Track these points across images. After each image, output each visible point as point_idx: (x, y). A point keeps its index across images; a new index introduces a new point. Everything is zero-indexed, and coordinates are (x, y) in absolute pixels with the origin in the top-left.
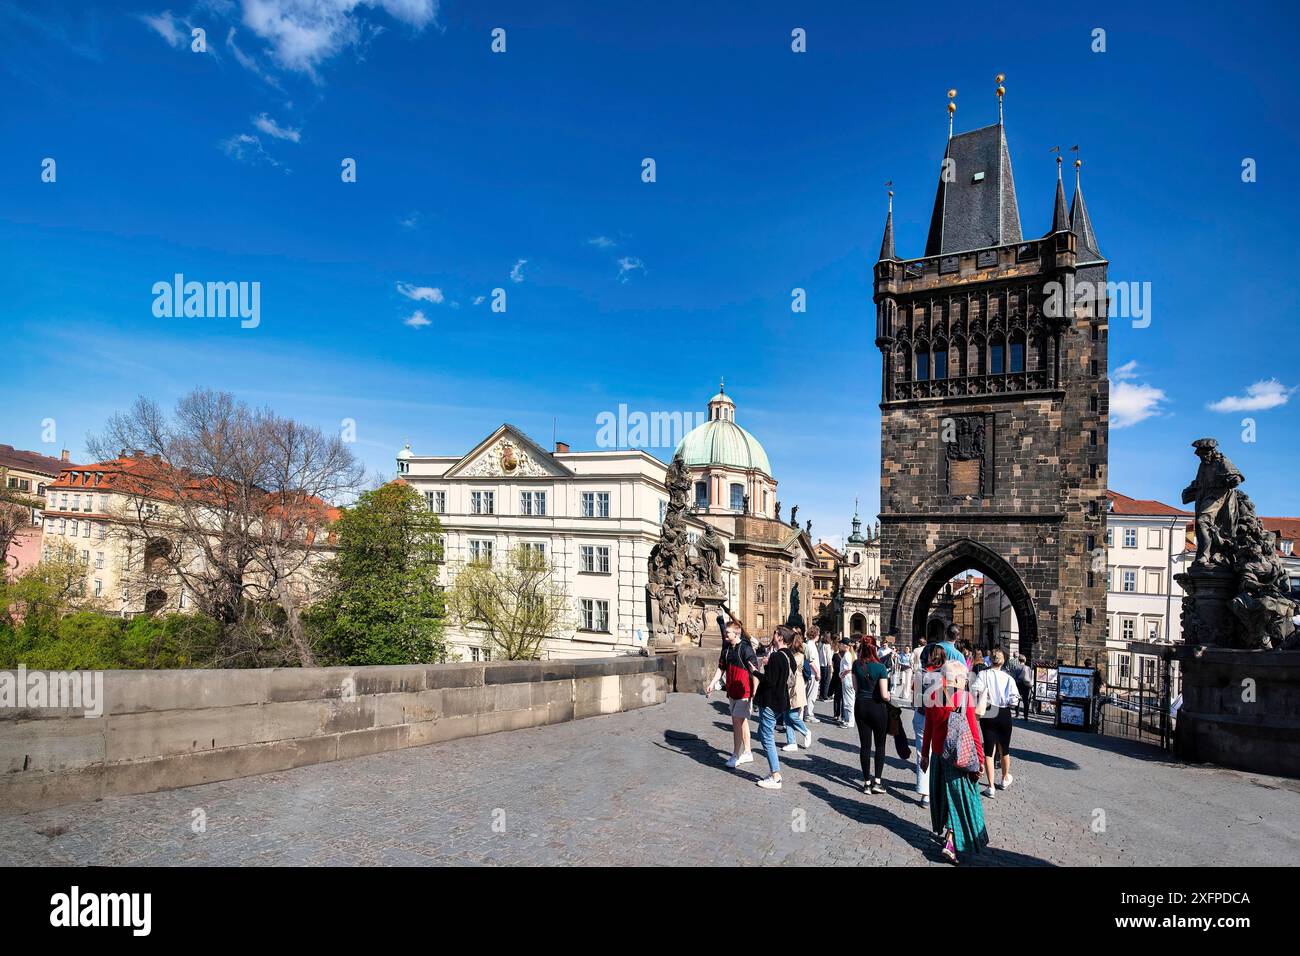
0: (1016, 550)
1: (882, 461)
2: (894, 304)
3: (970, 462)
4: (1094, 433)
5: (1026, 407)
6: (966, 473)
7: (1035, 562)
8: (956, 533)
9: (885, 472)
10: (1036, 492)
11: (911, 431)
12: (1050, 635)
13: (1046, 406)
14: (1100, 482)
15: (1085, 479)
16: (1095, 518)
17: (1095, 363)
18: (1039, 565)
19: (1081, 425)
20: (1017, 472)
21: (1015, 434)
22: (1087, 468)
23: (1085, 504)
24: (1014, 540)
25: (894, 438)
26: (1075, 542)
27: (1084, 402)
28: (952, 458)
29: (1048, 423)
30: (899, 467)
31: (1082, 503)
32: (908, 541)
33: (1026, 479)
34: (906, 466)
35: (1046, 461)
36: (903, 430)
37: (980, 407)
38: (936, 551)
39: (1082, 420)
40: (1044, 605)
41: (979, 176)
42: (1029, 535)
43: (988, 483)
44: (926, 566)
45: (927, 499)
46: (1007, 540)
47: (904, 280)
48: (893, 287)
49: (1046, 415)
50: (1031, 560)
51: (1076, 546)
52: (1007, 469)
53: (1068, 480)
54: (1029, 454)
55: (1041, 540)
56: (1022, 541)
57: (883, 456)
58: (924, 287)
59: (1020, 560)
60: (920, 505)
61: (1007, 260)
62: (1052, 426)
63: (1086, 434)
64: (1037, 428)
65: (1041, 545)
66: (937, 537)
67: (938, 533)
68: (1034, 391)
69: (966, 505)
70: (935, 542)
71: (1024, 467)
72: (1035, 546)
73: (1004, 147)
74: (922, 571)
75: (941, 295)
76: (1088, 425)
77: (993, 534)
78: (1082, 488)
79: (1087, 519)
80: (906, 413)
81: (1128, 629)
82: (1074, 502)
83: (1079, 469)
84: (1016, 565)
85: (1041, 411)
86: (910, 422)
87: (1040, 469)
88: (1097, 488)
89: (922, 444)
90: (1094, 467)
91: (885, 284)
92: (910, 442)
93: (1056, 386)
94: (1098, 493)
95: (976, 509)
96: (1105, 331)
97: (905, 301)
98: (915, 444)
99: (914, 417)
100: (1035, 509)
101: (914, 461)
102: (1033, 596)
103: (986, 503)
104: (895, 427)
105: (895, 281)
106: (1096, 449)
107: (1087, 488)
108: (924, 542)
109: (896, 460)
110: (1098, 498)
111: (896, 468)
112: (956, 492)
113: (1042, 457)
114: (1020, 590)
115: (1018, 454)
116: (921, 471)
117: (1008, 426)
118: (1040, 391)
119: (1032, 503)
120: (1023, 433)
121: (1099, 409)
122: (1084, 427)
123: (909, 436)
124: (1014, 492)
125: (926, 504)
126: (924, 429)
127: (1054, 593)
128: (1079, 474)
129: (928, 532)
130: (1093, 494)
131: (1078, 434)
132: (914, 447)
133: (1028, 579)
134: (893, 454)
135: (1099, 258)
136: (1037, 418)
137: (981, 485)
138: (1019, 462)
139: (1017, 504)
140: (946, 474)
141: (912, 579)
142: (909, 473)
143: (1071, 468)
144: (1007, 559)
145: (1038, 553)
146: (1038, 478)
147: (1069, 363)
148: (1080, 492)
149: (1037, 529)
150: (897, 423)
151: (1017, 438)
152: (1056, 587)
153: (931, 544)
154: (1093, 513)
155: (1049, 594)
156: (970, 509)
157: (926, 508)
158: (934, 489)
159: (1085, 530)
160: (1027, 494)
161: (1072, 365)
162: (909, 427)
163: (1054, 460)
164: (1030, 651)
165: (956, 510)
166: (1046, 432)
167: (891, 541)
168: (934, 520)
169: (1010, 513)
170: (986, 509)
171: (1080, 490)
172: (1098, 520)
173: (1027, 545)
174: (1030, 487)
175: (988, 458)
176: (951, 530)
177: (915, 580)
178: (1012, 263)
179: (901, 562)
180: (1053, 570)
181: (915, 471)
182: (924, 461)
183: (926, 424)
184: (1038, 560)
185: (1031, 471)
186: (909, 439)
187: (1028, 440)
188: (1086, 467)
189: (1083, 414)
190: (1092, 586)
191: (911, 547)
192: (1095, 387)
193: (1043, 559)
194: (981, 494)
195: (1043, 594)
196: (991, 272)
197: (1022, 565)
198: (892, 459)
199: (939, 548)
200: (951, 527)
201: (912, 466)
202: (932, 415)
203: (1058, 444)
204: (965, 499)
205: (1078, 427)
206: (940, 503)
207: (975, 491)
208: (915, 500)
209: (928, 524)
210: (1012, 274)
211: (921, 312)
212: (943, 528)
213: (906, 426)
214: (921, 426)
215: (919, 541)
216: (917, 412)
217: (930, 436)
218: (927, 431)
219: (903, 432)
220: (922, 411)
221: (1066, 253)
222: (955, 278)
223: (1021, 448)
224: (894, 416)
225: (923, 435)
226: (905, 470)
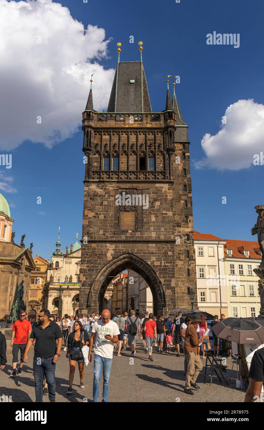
0: (153, 258)
1: (84, 211)
2: (93, 132)
3: (130, 213)
4: (186, 201)
5: (156, 188)
6: (128, 218)
7: (163, 264)
8: (123, 250)
9: (85, 217)
10: (163, 229)
11: (100, 196)
12: (172, 303)
13: (165, 188)
14: (190, 225)
15: (183, 223)
16: (189, 242)
17: (185, 169)
18: (165, 266)
19: (180, 197)
20: (153, 219)
21: (151, 200)
22: (184, 218)
23: (184, 235)
24: (152, 253)
25: (91, 199)
26: (180, 254)
27: (181, 187)
28: (122, 211)
29: (167, 196)
30: (93, 214)
31: (182, 235)
32: (97, 255)
33: (157, 223)
34: (97, 214)
35: (166, 214)
36: (96, 195)
37: (135, 185)
38: (112, 260)
39: (181, 195)
40: (169, 287)
41: (133, 81)
42: (160, 250)
43: (140, 224)
44: (107, 269)
45: (108, 232)
46: (149, 253)
47: (98, 121)
48: (92, 124)
49: (166, 192)
50: (161, 263)
51: (181, 256)
52: (148, 217)
53: (176, 224)
54: (158, 210)
55: (166, 254)
56: (156, 253)
57: (84, 208)
58: (107, 126)
59: (156, 264)
60: (104, 234)
61: (146, 119)
62: (168, 197)
63: (183, 202)
64: (162, 198)
65: (166, 256)
66: (113, 252)
67: (113, 250)
68: (160, 180)
69: (128, 235)
70: (111, 255)
71: (157, 216)
72: (163, 256)
73: (143, 71)
74: (105, 271)
75: (117, 130)
76: (184, 198)
77: (142, 250)
78: (182, 227)
79: (185, 242)
80: (98, 186)
81: (203, 297)
82: (179, 234)
83: (181, 218)
84: (154, 266)
85: (163, 190)
86: (100, 191)
87: (164, 218)
88: (188, 227)
89: (105, 203)
90: (187, 217)
91: (88, 122)
92: (100, 201)
93: (170, 179)
94: (190, 230)
95: (133, 237)
96: (188, 156)
97: (98, 130)
98: (102, 203)
99: (102, 188)
100: (162, 237)
101: (101, 211)
102: (163, 282)
103: (138, 234)
104: (92, 193)
105: (93, 121)
106: (187, 208)
107: (184, 227)
108: (106, 255)
109: (91, 210)
110: (190, 232)
111: (91, 215)
112: (123, 228)
113: (164, 212)
114: (156, 280)
115: (153, 210)
116: (105, 217)
118: (163, 180)
119: (160, 234)
120: (155, 200)
121: (188, 191)
122: (182, 198)
123: (99, 198)
124: (152, 229)
125: (107, 234)
127: (173, 280)
128: (181, 221)
129: (108, 250)
130: (188, 230)
131: (179, 202)
132: (102, 204)
133: (160, 273)
134: (90, 207)
135: (185, 125)
136: (162, 193)
137: (136, 225)
138: (154, 214)
139: (154, 235)
140: (118, 219)
141: (99, 276)
142: (98, 217)
143: (177, 218)
144: (149, 263)
145: (164, 260)
146: (163, 222)
147: (174, 169)
148: (181, 229)
149: (163, 248)
150: (92, 191)
151: (153, 202)
152: (174, 277)
153: (109, 256)
154: (188, 239)
155: (170, 281)
156: (130, 237)
157: (107, 237)
158: (112, 226)
159: (185, 248)
160: (157, 229)
161: (175, 170)
163: (170, 214)
164: (162, 312)
165: (123, 237)
166: (166, 200)
167: (87, 255)
168: (111, 242)
169: (150, 239)
170: (139, 237)
171: (182, 229)
172: (190, 243)
173: (159, 256)
174: (159, 226)
175: (139, 212)
176: (120, 248)
177: (101, 276)
178: (149, 121)
179: (93, 266)
180: (172, 269)
181: (102, 217)
182: (107, 212)
183: (108, 192)
184: (165, 263)
185: (160, 218)
186: (99, 200)
187: (158, 204)
189: (181, 192)
190: (189, 276)
191: (99, 258)
192: (185, 180)
193: (167, 263)
194: (136, 230)
195: (168, 281)
196: (139, 124)
197: (157, 266)
198: (89, 210)
199: (114, 258)
200: (121, 246)
201: (100, 214)
202: (111, 189)
203: (172, 206)
204: (128, 232)
205: (179, 198)
206: (114, 234)
207: (133, 228)
208: (101, 232)
209: (108, 245)
210: (149, 126)
211: (106, 137)
212: (116, 247)
213: (98, 193)
214: (105, 194)
215: (103, 255)
216: (103, 186)
217: (110, 198)
218: (108, 196)
219: (96, 196)
220: (106, 186)
221: (172, 120)
222: (123, 124)
223: (154, 207)
224: (91, 187)
225: (107, 198)
226: (96, 216)
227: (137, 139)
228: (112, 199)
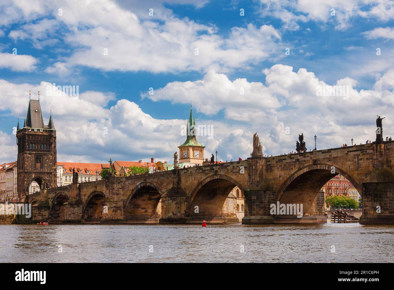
0: (46, 177)
3: (39, 163)
4: (55, 158)
6: (38, 165)
10: (49, 169)
17: (55, 146)
19: (53, 157)
20: (46, 165)
26: (53, 175)
28: (36, 162)
32: (29, 176)
37: (40, 154)
38: (34, 177)
41: (37, 110)
43: (42, 167)
53: (51, 166)
54: (48, 162)
55: (50, 176)
58: (32, 134)
60: (31, 170)
64: (49, 159)
67: (34, 174)
68: (48, 153)
69: (39, 170)
71: (47, 164)
75: (34, 135)
77: (43, 175)
78: (53, 167)
79: (54, 171)
80: (29, 154)
85: (49, 156)
86: (30, 156)
88: (55, 167)
89: (32, 160)
90: (55, 163)
91: (25, 132)
93: (51, 152)
94: (55, 168)
96: (56, 142)
100: (49, 171)
101: (30, 162)
103: (42, 170)
111: (27, 163)
112: (37, 168)
115: (46, 162)
117: (45, 158)
120: (47, 159)
123: (29, 158)
124: (46, 168)
128: (53, 165)
132: (30, 160)
133: (48, 182)
134: (27, 161)
139: (46, 170)
140: (35, 165)
158: (34, 167)
165: (37, 171)
166: (50, 159)
168: (34, 172)
169: (45, 172)
173: (48, 176)
175: (42, 163)
178: (45, 132)
181: (31, 164)
187: (47, 160)
188: (54, 163)
189: (53, 155)
192: (55, 150)
195: (50, 183)
196: (42, 133)
206: (34, 170)
207: (40, 168)
210: (45, 134)
215: (31, 176)
222: (37, 133)
224: (27, 154)
226: (29, 164)
228: (33, 158)
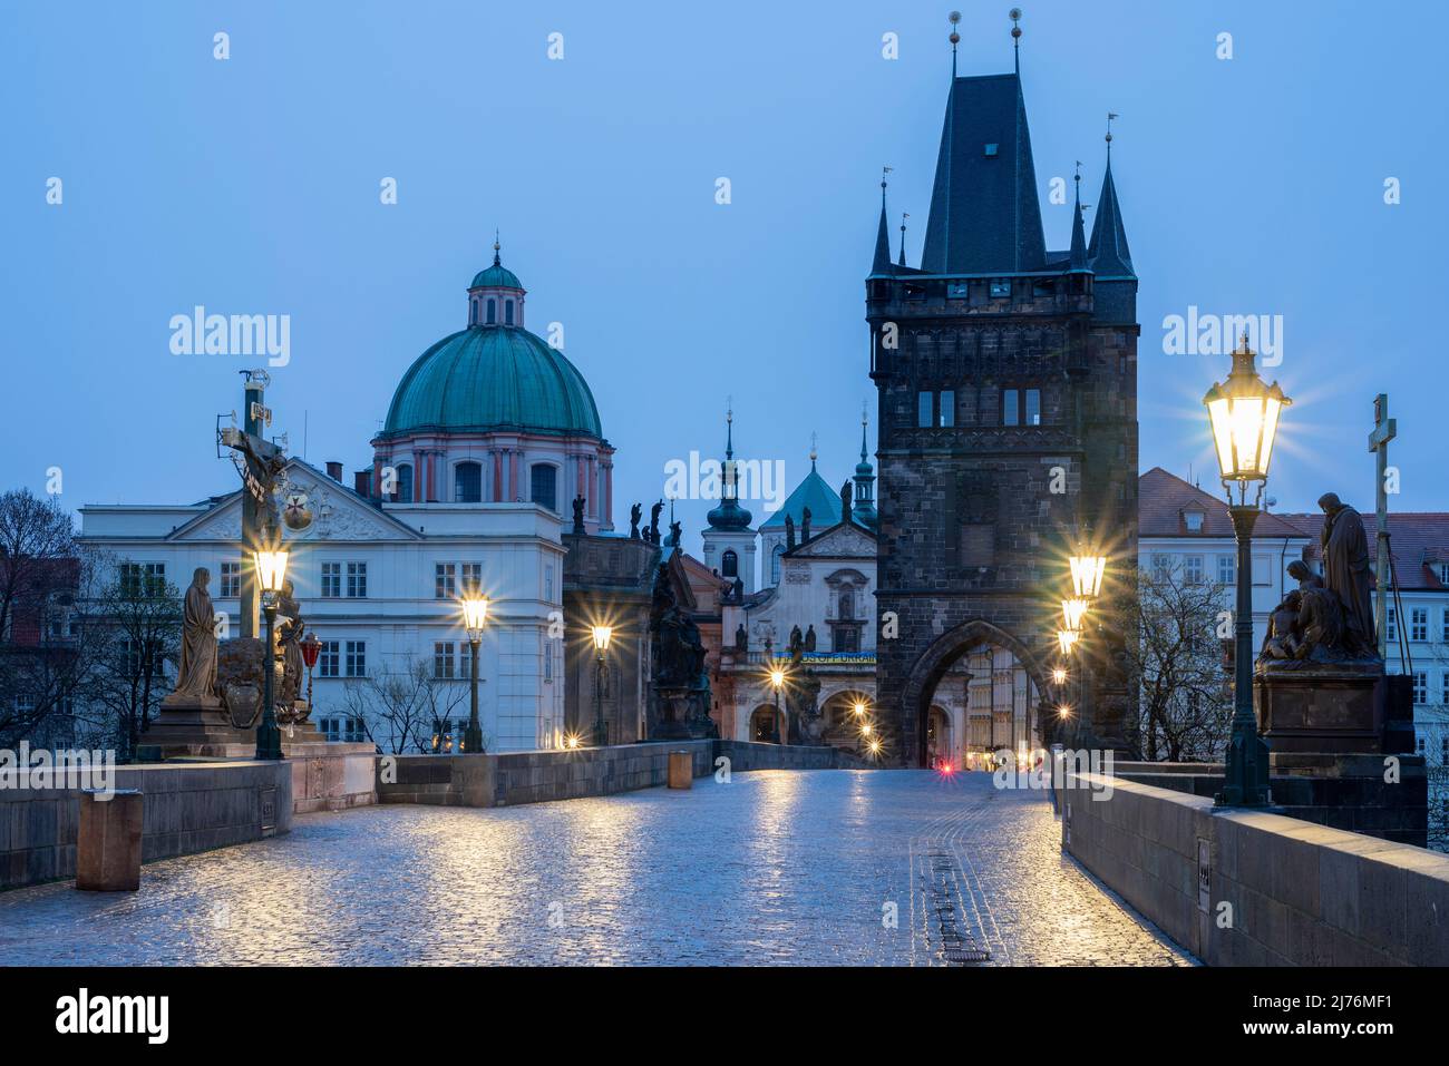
0: (1034, 630)
3: (983, 528)
5: (1043, 467)
6: (979, 541)
8: (967, 612)
9: (881, 538)
10: (1055, 565)
11: (914, 488)
13: (1064, 466)
20: (1036, 541)
21: (1031, 498)
22: (1116, 527)
25: (892, 495)
28: (965, 523)
30: (900, 532)
32: (910, 622)
33: (1044, 550)
34: (908, 532)
35: (1066, 529)
37: (994, 462)
38: (944, 634)
39: (1110, 468)
41: (991, 149)
43: (1003, 554)
44: (933, 652)
45: (934, 572)
46: (1025, 619)
47: (904, 302)
48: (890, 310)
52: (1023, 538)
54: (1046, 520)
58: (928, 313)
59: (1040, 642)
60: (925, 578)
61: (1021, 292)
62: (1070, 490)
63: (1115, 485)
66: (945, 617)
67: (946, 612)
68: (1051, 448)
69: (979, 579)
70: (942, 622)
71: (1042, 536)
74: (929, 658)
75: (949, 322)
77: (1009, 613)
80: (908, 465)
83: (1108, 527)
84: (1037, 647)
86: (912, 477)
87: (1059, 538)
88: (1127, 549)
89: (926, 505)
90: (1124, 524)
91: (880, 305)
92: (914, 501)
93: (1075, 444)
95: (990, 583)
98: (919, 505)
99: (917, 471)
100: (1054, 584)
101: (918, 525)
103: (1001, 577)
104: (895, 484)
105: (893, 303)
108: (930, 623)
109: (896, 524)
111: (895, 533)
112: (967, 563)
113: (1062, 525)
115: (1036, 521)
116: (926, 538)
117: (1024, 488)
118: (1060, 448)
119: (1050, 576)
120: (1040, 496)
123: (911, 495)
124: (1033, 564)
125: (932, 578)
126: (929, 486)
129: (935, 612)
131: (1107, 485)
132: (918, 508)
133: (1047, 663)
134: (893, 517)
137: (995, 555)
138: (1038, 529)
140: (956, 542)
141: (916, 668)
142: (911, 539)
150: (897, 477)
151: (1034, 502)
153: (938, 625)
156: (983, 584)
157: (931, 582)
158: (941, 559)
162: (911, 484)
165: (967, 584)
166: (1064, 496)
168: (941, 595)
170: (1003, 584)
173: (1045, 624)
174: (1048, 558)
175: (1004, 525)
176: (961, 609)
177: (921, 668)
178: (1028, 296)
179: (902, 648)
181: (919, 538)
182: (930, 526)
183: (931, 480)
185: (1049, 540)
186: (911, 499)
187: (1045, 505)
189: (1111, 462)
191: (914, 629)
194: (996, 568)
196: (1005, 304)
197: (1041, 647)
198: (891, 523)
199: (947, 630)
200: (962, 603)
201: (915, 532)
202: (938, 471)
204: (978, 572)
205: (1106, 477)
206: (948, 577)
207: (989, 563)
208: (919, 573)
209: (934, 601)
210: (1026, 309)
211: (925, 339)
212: (952, 605)
213: (908, 482)
214: (926, 484)
215: (923, 623)
216: (921, 466)
217: (936, 494)
218: (933, 489)
219: (903, 488)
220: (928, 464)
221: (1082, 297)
222: (964, 306)
223: (1038, 513)
224: (892, 468)
225: (928, 494)
226: (907, 536)
227: (1000, 343)
228: (941, 495)
